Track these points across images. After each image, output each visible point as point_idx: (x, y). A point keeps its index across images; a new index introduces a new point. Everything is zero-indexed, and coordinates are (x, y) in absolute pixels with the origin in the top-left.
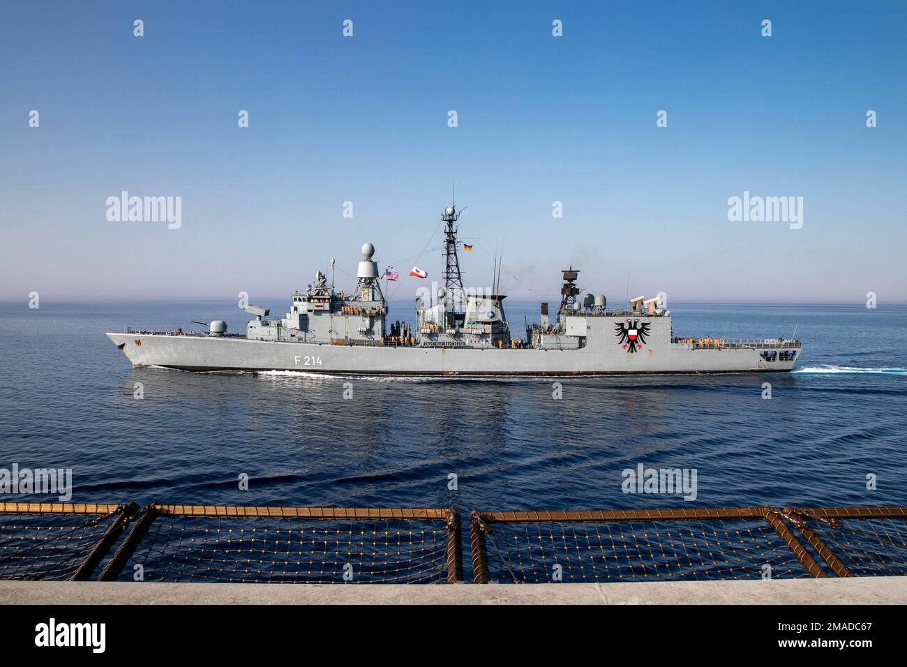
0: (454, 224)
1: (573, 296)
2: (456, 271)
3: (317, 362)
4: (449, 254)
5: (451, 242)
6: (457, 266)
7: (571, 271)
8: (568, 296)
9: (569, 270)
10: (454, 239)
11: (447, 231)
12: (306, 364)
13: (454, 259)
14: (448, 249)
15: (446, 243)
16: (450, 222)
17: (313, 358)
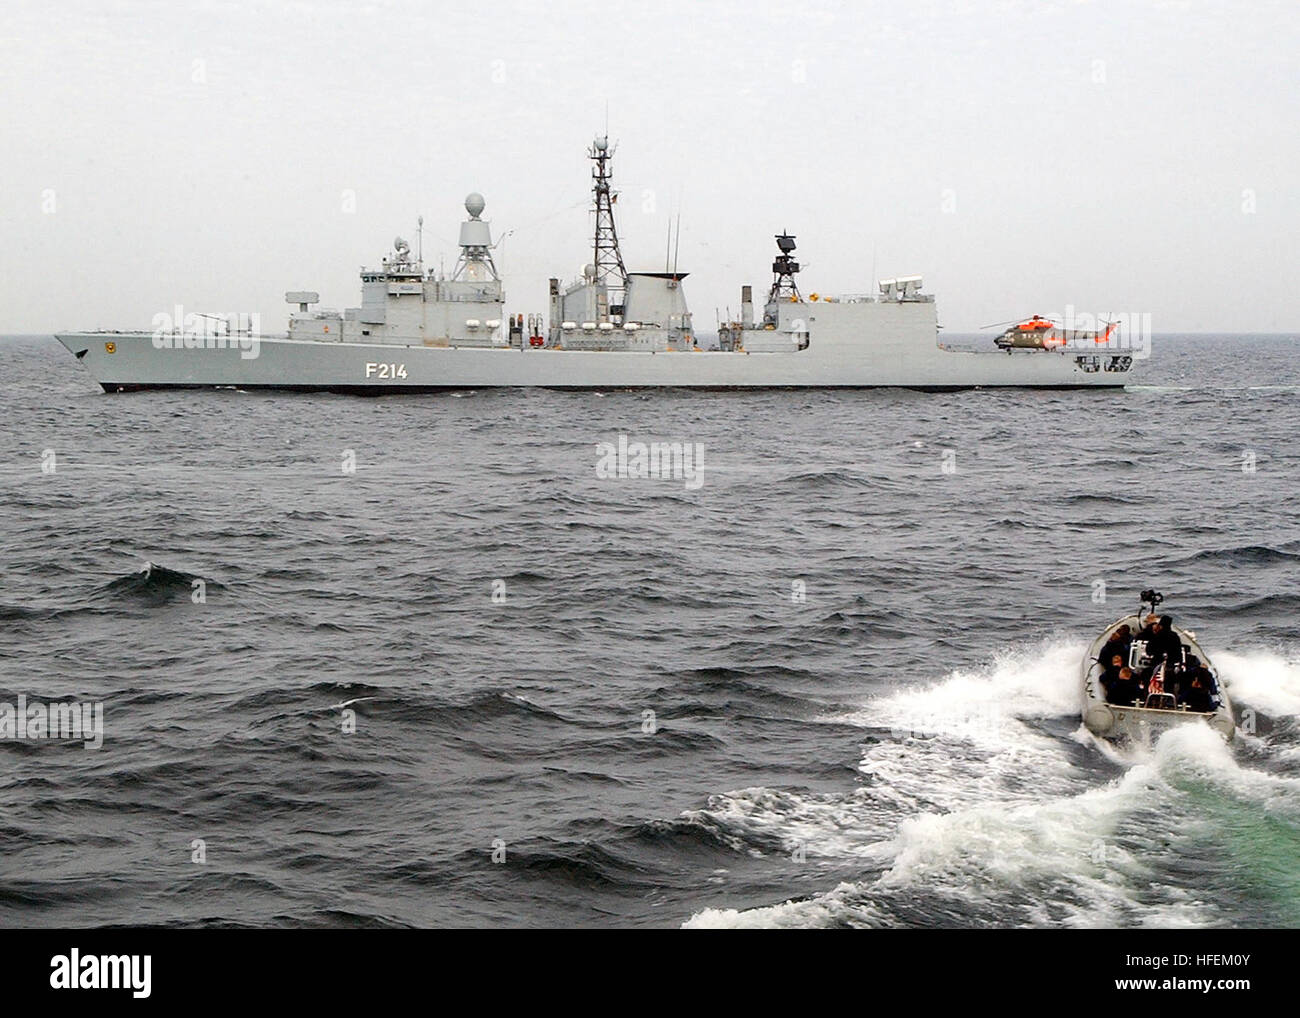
0: (607, 163)
1: (790, 274)
2: (611, 236)
3: (399, 374)
4: (599, 210)
5: (602, 191)
6: (612, 229)
7: (785, 237)
8: (782, 274)
9: (783, 235)
10: (608, 187)
11: (597, 174)
12: (381, 376)
13: (608, 216)
14: (598, 203)
15: (595, 192)
16: (602, 159)
17: (393, 366)
